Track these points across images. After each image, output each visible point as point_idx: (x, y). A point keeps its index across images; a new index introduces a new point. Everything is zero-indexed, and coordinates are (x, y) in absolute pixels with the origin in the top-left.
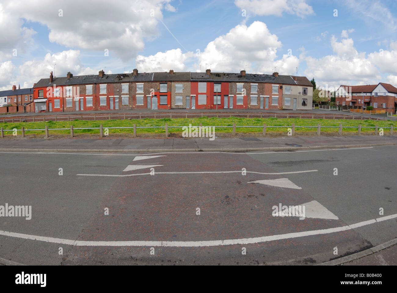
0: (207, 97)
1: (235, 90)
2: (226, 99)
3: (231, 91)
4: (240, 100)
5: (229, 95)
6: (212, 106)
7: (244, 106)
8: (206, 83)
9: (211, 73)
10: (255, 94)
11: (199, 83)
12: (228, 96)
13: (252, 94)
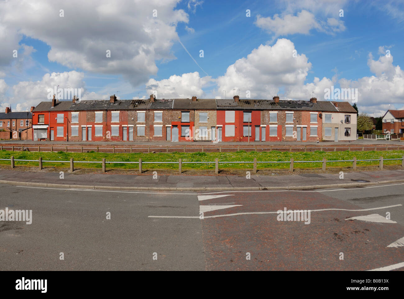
0: (236, 128)
1: (267, 119)
2: (257, 129)
3: (263, 120)
4: (274, 131)
5: (261, 126)
6: (242, 138)
7: (279, 138)
8: (234, 112)
9: (239, 100)
10: (290, 124)
11: (226, 111)
12: (259, 126)
13: (287, 124)
